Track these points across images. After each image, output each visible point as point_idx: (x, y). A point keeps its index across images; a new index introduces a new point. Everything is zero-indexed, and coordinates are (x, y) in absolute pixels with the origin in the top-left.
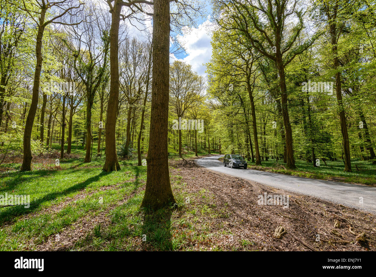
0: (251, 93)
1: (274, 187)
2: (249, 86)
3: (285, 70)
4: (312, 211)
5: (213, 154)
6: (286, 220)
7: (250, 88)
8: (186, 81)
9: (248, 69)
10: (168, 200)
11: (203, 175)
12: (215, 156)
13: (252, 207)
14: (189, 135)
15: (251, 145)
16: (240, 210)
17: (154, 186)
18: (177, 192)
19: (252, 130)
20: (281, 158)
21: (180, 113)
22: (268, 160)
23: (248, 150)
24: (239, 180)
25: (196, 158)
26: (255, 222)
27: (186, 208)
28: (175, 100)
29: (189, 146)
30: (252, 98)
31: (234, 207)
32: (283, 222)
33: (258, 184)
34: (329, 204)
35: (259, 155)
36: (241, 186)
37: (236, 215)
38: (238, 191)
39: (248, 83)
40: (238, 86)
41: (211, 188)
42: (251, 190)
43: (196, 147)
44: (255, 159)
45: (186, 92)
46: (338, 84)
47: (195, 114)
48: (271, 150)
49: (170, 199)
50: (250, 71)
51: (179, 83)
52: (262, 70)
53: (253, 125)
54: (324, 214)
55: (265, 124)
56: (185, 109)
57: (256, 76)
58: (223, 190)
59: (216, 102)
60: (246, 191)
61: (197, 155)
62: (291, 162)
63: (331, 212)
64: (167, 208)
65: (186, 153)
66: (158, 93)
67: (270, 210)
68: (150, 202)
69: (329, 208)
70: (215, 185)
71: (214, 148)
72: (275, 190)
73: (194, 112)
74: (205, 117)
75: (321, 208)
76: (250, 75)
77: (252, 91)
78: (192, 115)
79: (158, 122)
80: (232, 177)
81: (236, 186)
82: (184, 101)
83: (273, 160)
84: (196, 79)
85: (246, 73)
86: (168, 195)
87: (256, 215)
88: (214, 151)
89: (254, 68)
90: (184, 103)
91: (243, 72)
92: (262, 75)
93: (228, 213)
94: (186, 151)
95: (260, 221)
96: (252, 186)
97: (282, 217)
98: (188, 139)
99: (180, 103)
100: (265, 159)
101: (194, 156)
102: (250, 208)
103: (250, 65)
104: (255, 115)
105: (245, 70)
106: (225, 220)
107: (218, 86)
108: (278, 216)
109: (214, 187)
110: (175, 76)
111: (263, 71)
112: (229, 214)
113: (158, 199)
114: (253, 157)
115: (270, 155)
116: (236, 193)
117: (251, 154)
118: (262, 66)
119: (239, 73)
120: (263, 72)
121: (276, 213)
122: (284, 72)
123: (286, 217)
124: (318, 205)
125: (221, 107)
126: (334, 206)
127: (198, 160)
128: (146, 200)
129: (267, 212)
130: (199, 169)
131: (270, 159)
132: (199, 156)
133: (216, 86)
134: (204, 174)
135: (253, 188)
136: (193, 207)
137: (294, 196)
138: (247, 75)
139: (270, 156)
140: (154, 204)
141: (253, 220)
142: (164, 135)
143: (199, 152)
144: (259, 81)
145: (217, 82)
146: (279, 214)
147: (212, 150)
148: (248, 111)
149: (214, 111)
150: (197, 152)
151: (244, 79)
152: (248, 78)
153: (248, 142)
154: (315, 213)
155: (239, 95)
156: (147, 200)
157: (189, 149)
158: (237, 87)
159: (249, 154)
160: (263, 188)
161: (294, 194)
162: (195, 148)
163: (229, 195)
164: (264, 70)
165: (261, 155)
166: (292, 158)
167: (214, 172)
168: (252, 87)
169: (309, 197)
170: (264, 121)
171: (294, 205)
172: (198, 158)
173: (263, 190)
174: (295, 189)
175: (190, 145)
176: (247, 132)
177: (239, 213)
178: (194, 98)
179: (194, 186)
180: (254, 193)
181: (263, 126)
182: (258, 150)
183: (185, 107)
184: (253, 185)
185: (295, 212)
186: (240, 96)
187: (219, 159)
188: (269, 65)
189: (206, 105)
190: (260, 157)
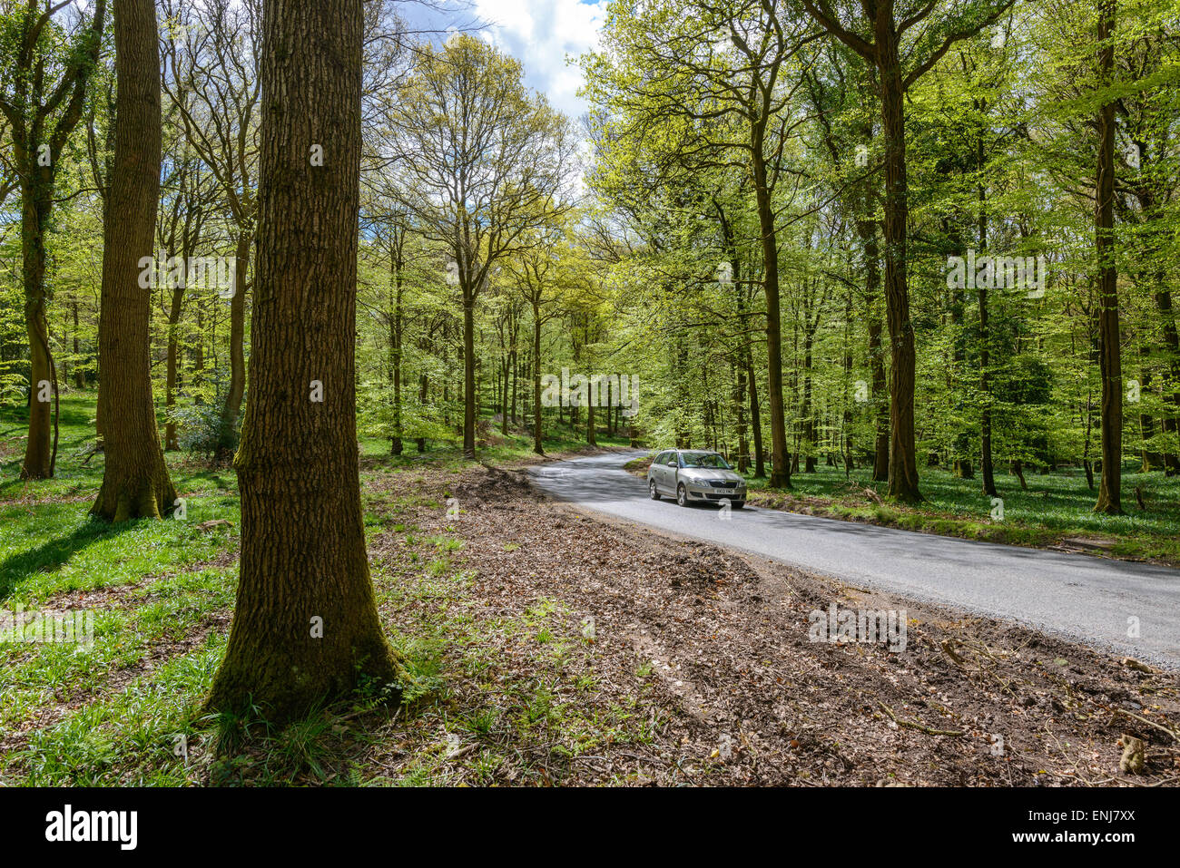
0: (764, 198)
1: (846, 580)
2: (761, 165)
3: (905, 102)
4: (1014, 689)
5: (608, 445)
6: (912, 744)
7: (762, 174)
8: (497, 131)
9: (759, 91)
10: (351, 666)
11: (555, 533)
12: (613, 451)
13: (761, 679)
14: (511, 370)
15: (755, 409)
16: (705, 697)
17: (276, 603)
18: (424, 617)
19: (760, 352)
20: (862, 460)
21: (470, 274)
22: (813, 471)
23: (742, 431)
24: (703, 553)
25: (536, 463)
26: (773, 760)
27: (448, 703)
28: (452, 217)
29: (510, 412)
30: (767, 217)
31: (679, 683)
32: (900, 754)
33: (783, 569)
34: (1078, 655)
35: (784, 450)
36: (711, 581)
37: (686, 727)
38: (698, 602)
39: (757, 151)
40: (715, 165)
41: (583, 589)
42: (755, 598)
43: (538, 419)
44: (766, 465)
45: (496, 183)
46: (1106, 171)
47: (534, 281)
48: (827, 432)
49: (367, 663)
50: (767, 100)
51: (468, 142)
52: (814, 100)
53: (767, 331)
54: (1065, 704)
55: (811, 330)
56: (493, 256)
57: (789, 123)
58: (632, 602)
59: (623, 231)
60: (732, 600)
61: (539, 450)
62: (904, 479)
63: (1093, 693)
64: (343, 711)
65: (497, 442)
66: (291, 107)
67: (837, 694)
68: (254, 686)
69: (1080, 672)
70: (604, 578)
71: (609, 423)
72: (853, 594)
73: (531, 270)
74: (576, 292)
75: (1050, 679)
76: (765, 118)
77: (771, 189)
78: (524, 285)
79: (297, 265)
80: (674, 538)
81: (691, 580)
82: (486, 223)
83: (833, 468)
84: (540, 126)
85: (750, 108)
86: (353, 642)
87: (775, 719)
88: (610, 434)
89: (781, 90)
90: (489, 231)
91: (739, 106)
92: (811, 125)
93: (649, 717)
94: (499, 434)
95: (798, 754)
96: (755, 579)
97: (894, 725)
98: (506, 385)
99: (472, 229)
100: (802, 466)
101: (529, 453)
102: (750, 686)
103: (768, 74)
104: (776, 290)
105: (746, 98)
106: (632, 759)
107: (633, 163)
108: (876, 719)
109: (597, 585)
110: (450, 105)
111: (819, 108)
112: (652, 722)
113: (295, 669)
114: (761, 456)
115: (824, 449)
116: (690, 611)
117: (752, 449)
118: (819, 83)
119: (721, 106)
120: (820, 111)
121: (867, 708)
122: (902, 112)
123: (909, 727)
124: (1035, 661)
125: (642, 254)
126: (1103, 667)
127: (545, 469)
128: (234, 673)
129: (825, 705)
130: (543, 507)
131: (822, 466)
132: (548, 454)
133: (623, 160)
134: (559, 526)
135: (761, 587)
136: (486, 696)
137: (933, 621)
138: (753, 116)
139: (822, 456)
140: (271, 696)
141: (766, 749)
142: (332, 340)
143: (548, 439)
144: (800, 150)
145: (627, 143)
146: (879, 714)
147: (602, 431)
148: (751, 273)
149: (614, 267)
150: (542, 441)
151: (742, 136)
152: (758, 131)
153: (742, 399)
154: (1030, 703)
155: (719, 207)
156: (240, 673)
157: (510, 423)
158: (712, 169)
159: (744, 445)
160: (804, 585)
161: (932, 610)
162: (534, 422)
163: (658, 625)
164: (822, 100)
165: (791, 450)
166: (908, 460)
167: (601, 520)
168: (770, 173)
169: (994, 623)
170: (809, 316)
171: (939, 663)
172: (547, 461)
173: (804, 593)
174: (930, 588)
175: (513, 408)
176: (742, 359)
177: (699, 710)
178: (532, 210)
179: (507, 586)
180: (765, 609)
181: (803, 338)
182: (782, 429)
183: (494, 249)
184: (760, 574)
185: (945, 699)
186: (722, 212)
187: (627, 467)
188: (842, 80)
189: (584, 244)
190: (786, 456)
